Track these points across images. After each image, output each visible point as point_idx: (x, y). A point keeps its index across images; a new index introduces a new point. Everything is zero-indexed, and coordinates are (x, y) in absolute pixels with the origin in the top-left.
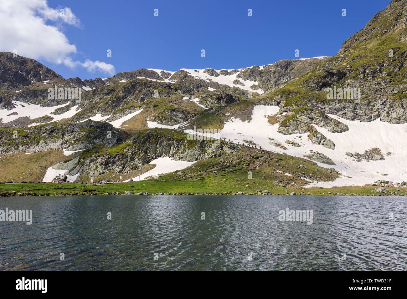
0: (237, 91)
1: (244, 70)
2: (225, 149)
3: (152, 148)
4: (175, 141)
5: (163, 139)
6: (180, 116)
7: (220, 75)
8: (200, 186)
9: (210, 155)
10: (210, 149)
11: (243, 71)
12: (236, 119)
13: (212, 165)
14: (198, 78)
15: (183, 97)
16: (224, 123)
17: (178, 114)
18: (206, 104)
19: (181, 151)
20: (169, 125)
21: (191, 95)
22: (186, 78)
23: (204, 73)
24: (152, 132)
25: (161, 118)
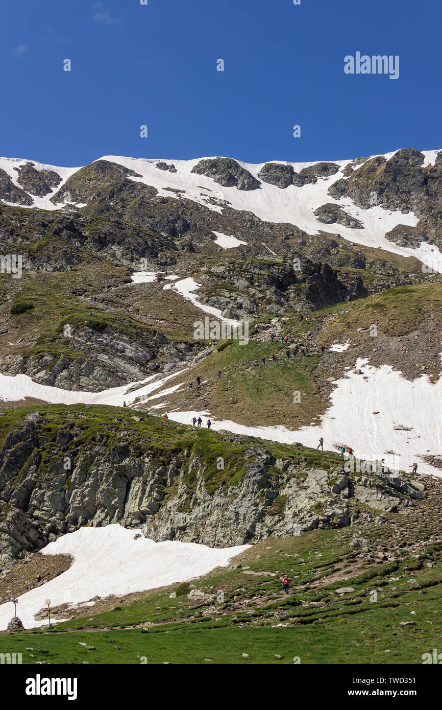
0: (333, 251)
1: (358, 167)
2: (363, 494)
3: (49, 487)
4: (147, 460)
5: (97, 449)
6: (128, 353)
7: (264, 185)
8: (311, 650)
9: (307, 518)
10: (303, 493)
11: (355, 169)
12: (377, 366)
13: (325, 562)
14: (173, 195)
15: (131, 271)
16: (328, 383)
17: (120, 345)
18: (228, 303)
19: (176, 501)
20: (81, 388)
21: (165, 264)
22: (124, 195)
23: (195, 174)
24: (48, 421)
25: (48, 358)
